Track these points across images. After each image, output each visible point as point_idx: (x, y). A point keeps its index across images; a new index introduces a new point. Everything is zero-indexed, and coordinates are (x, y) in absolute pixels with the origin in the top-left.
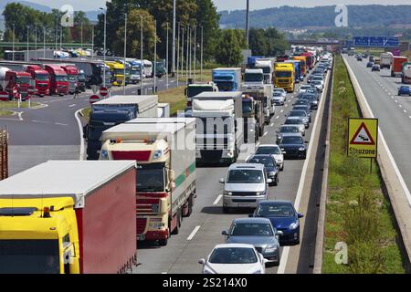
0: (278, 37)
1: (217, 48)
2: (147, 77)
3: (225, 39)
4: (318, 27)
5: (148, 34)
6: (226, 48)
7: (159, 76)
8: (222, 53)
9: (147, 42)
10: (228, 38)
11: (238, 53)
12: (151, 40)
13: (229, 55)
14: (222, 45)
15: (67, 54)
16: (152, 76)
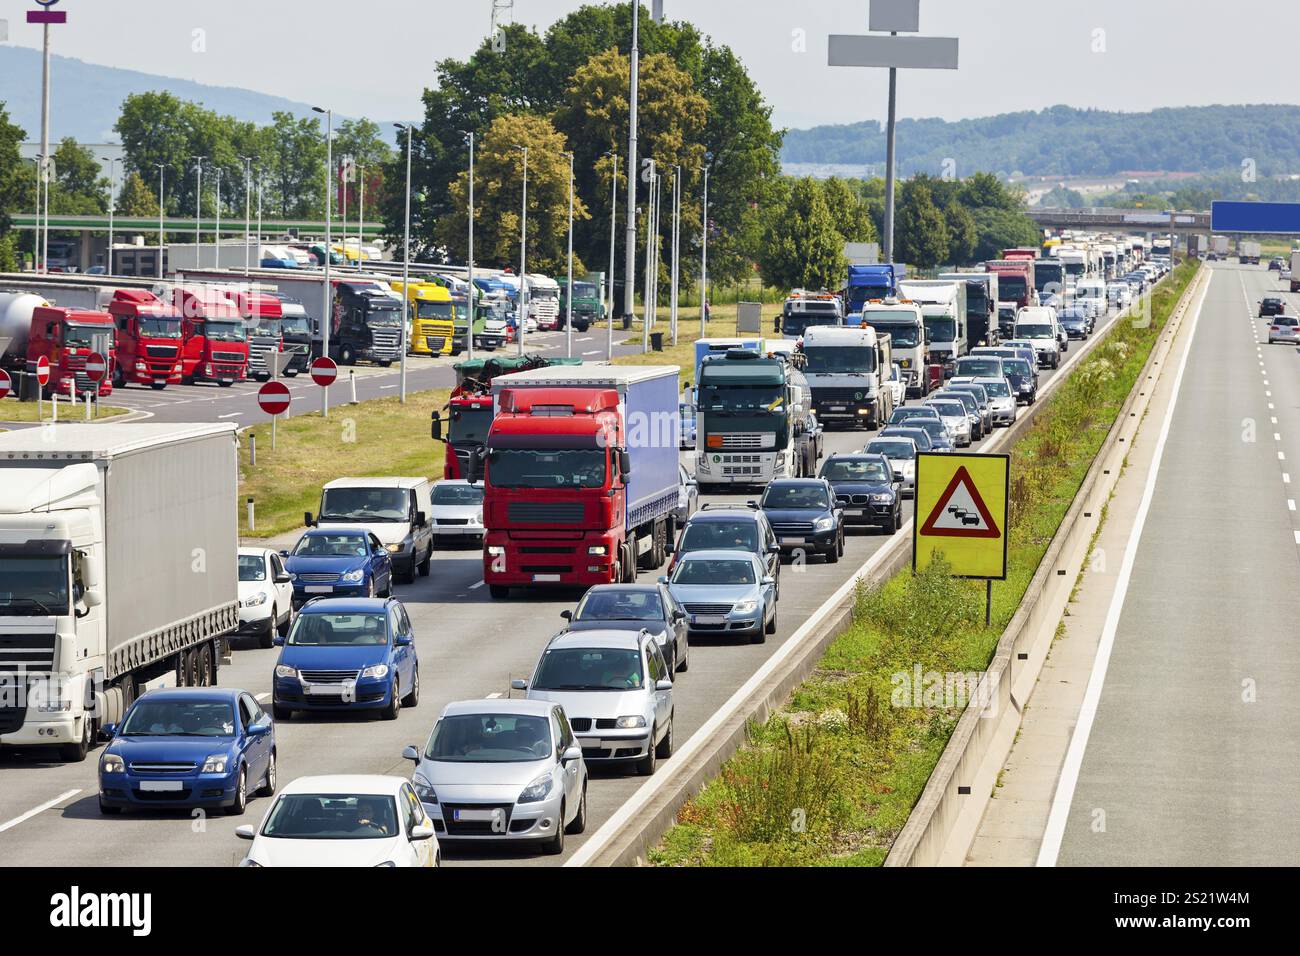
0: (1004, 204)
1: (767, 237)
2: (541, 328)
3: (791, 208)
4: (1160, 175)
5: (547, 194)
6: (796, 239)
7: (582, 326)
8: (783, 254)
9: (548, 217)
10: (802, 205)
11: (831, 254)
12: (559, 210)
13: (803, 258)
14: (782, 228)
15: (303, 257)
16: (559, 326)
